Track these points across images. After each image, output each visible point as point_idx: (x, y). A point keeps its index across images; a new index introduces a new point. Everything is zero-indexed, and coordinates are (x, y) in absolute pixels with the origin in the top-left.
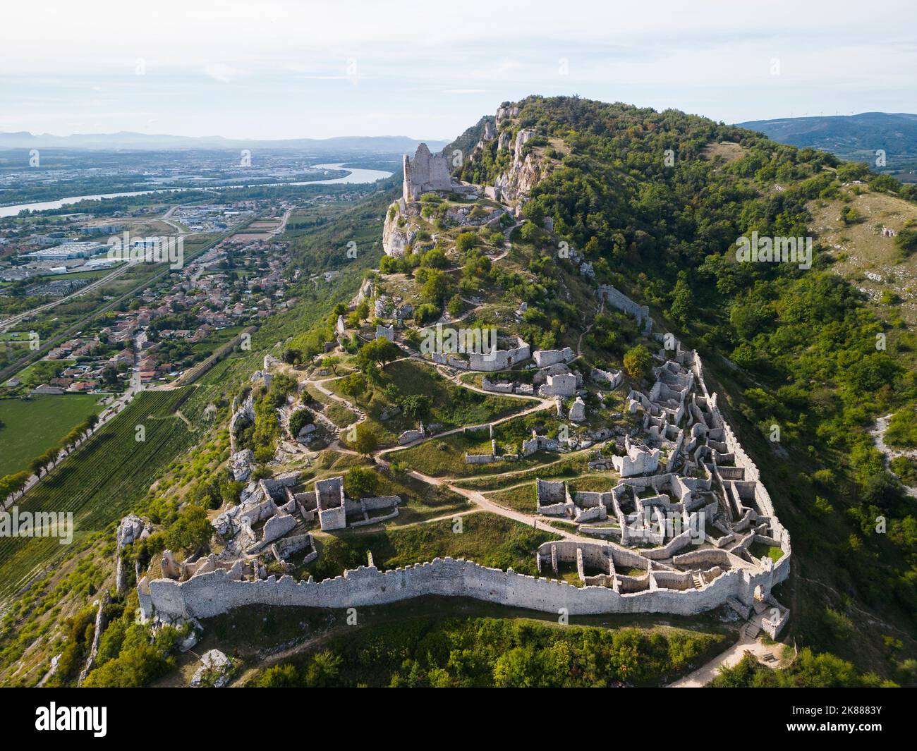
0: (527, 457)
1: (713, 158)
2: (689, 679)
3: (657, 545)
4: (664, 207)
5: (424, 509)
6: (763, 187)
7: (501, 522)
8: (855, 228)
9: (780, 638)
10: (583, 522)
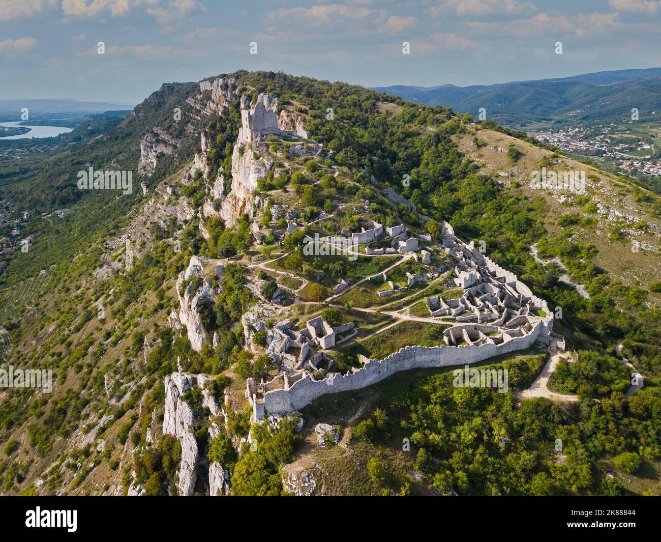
0: (411, 288)
1: (384, 112)
2: (540, 378)
3: (495, 320)
4: (376, 142)
5: (371, 327)
6: (421, 129)
7: (417, 324)
8: (483, 149)
9: (566, 350)
10: (457, 315)
